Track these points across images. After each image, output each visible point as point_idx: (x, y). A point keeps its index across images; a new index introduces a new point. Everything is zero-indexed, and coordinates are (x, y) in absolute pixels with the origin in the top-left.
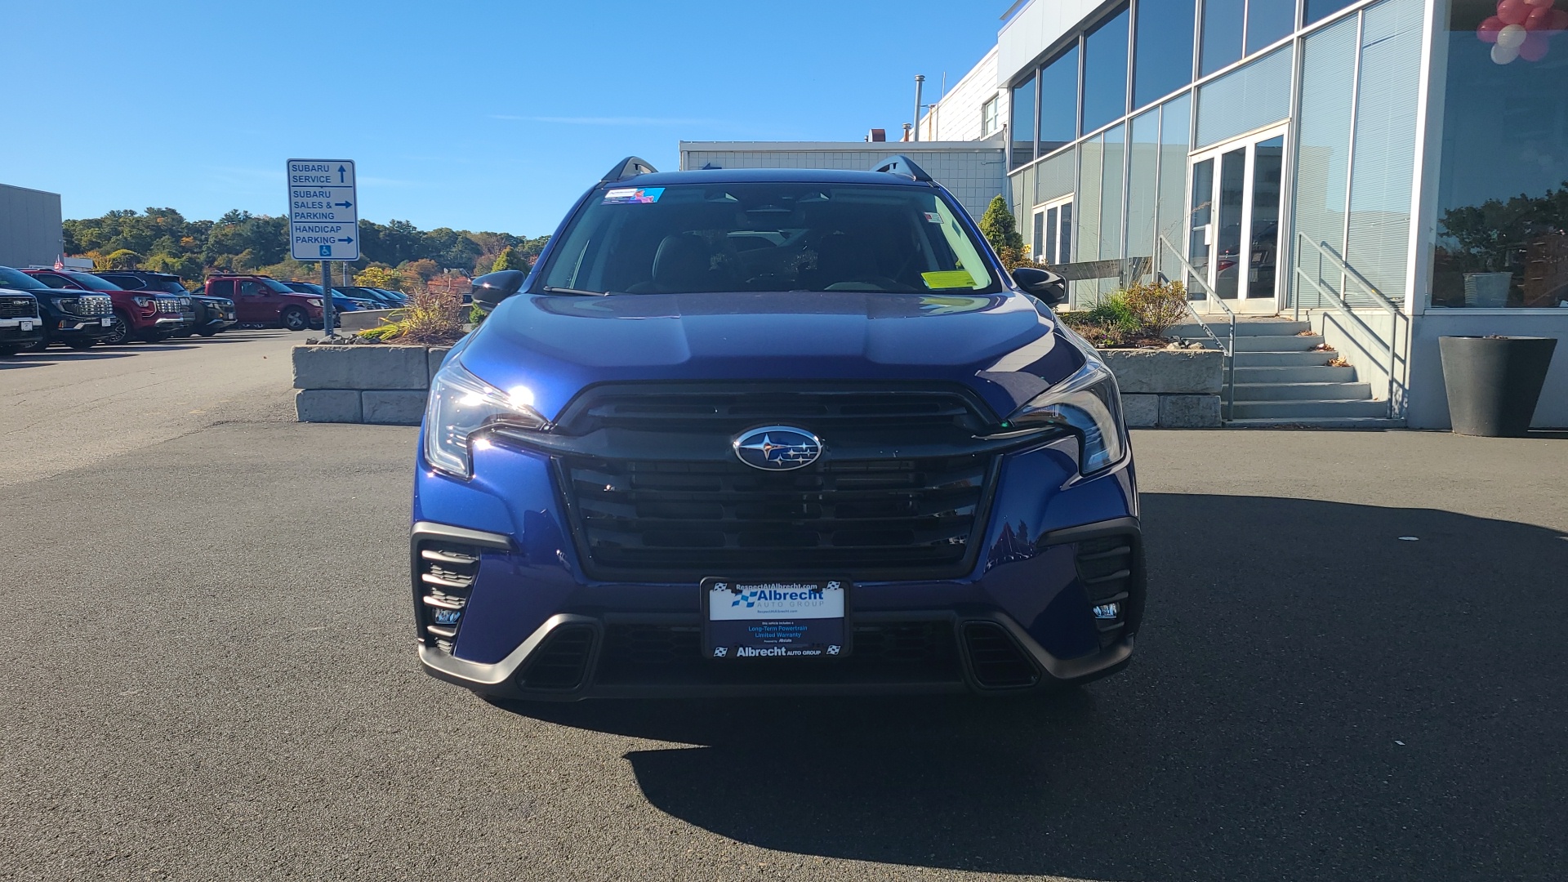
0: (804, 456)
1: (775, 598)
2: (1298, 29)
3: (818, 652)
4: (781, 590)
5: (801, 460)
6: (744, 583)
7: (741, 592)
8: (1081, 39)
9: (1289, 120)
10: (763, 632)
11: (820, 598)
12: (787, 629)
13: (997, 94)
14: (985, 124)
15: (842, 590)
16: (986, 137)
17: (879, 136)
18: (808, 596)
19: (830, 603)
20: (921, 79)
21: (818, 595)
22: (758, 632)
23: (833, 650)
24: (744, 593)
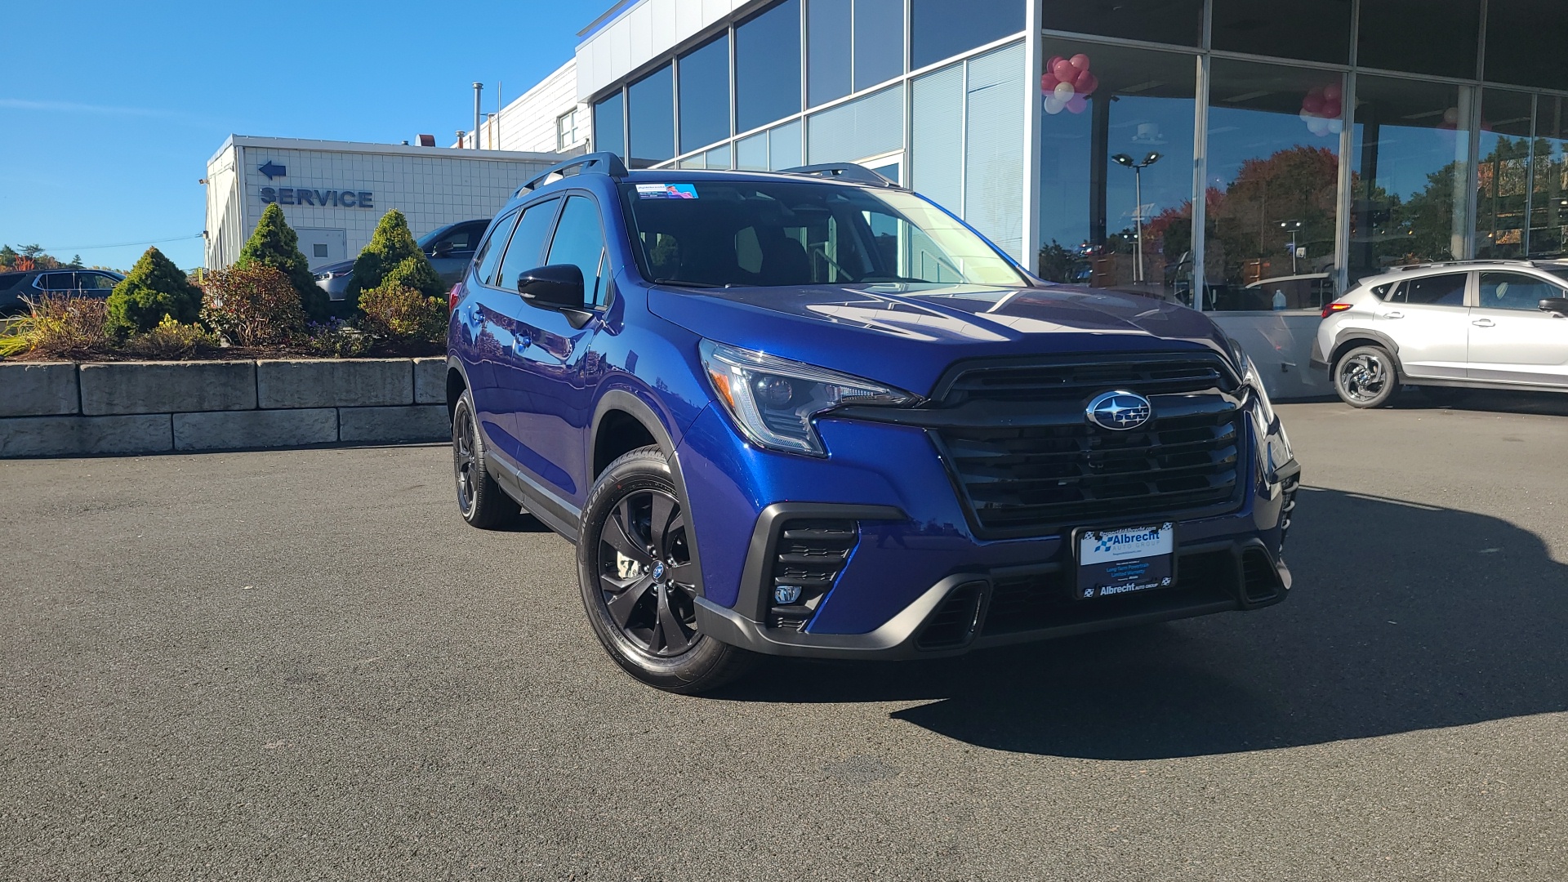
0: (1140, 416)
1: (1126, 542)
2: (907, 73)
3: (1156, 585)
4: (1130, 533)
5: (1138, 420)
6: (1105, 530)
7: (1101, 538)
8: (674, 62)
9: (903, 150)
10: (1118, 572)
11: (1158, 538)
12: (1135, 567)
13: (576, 108)
14: (560, 137)
15: (1171, 530)
16: (563, 150)
17: (428, 141)
18: (1148, 537)
19: (1162, 543)
20: (479, 87)
21: (1155, 535)
22: (1113, 572)
23: (1166, 582)
24: (1103, 540)
